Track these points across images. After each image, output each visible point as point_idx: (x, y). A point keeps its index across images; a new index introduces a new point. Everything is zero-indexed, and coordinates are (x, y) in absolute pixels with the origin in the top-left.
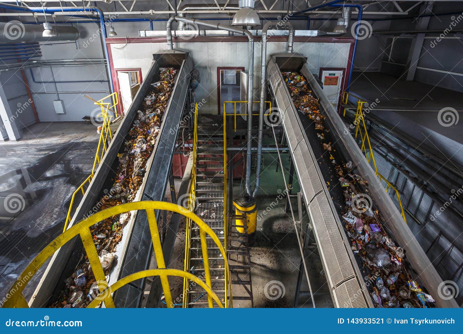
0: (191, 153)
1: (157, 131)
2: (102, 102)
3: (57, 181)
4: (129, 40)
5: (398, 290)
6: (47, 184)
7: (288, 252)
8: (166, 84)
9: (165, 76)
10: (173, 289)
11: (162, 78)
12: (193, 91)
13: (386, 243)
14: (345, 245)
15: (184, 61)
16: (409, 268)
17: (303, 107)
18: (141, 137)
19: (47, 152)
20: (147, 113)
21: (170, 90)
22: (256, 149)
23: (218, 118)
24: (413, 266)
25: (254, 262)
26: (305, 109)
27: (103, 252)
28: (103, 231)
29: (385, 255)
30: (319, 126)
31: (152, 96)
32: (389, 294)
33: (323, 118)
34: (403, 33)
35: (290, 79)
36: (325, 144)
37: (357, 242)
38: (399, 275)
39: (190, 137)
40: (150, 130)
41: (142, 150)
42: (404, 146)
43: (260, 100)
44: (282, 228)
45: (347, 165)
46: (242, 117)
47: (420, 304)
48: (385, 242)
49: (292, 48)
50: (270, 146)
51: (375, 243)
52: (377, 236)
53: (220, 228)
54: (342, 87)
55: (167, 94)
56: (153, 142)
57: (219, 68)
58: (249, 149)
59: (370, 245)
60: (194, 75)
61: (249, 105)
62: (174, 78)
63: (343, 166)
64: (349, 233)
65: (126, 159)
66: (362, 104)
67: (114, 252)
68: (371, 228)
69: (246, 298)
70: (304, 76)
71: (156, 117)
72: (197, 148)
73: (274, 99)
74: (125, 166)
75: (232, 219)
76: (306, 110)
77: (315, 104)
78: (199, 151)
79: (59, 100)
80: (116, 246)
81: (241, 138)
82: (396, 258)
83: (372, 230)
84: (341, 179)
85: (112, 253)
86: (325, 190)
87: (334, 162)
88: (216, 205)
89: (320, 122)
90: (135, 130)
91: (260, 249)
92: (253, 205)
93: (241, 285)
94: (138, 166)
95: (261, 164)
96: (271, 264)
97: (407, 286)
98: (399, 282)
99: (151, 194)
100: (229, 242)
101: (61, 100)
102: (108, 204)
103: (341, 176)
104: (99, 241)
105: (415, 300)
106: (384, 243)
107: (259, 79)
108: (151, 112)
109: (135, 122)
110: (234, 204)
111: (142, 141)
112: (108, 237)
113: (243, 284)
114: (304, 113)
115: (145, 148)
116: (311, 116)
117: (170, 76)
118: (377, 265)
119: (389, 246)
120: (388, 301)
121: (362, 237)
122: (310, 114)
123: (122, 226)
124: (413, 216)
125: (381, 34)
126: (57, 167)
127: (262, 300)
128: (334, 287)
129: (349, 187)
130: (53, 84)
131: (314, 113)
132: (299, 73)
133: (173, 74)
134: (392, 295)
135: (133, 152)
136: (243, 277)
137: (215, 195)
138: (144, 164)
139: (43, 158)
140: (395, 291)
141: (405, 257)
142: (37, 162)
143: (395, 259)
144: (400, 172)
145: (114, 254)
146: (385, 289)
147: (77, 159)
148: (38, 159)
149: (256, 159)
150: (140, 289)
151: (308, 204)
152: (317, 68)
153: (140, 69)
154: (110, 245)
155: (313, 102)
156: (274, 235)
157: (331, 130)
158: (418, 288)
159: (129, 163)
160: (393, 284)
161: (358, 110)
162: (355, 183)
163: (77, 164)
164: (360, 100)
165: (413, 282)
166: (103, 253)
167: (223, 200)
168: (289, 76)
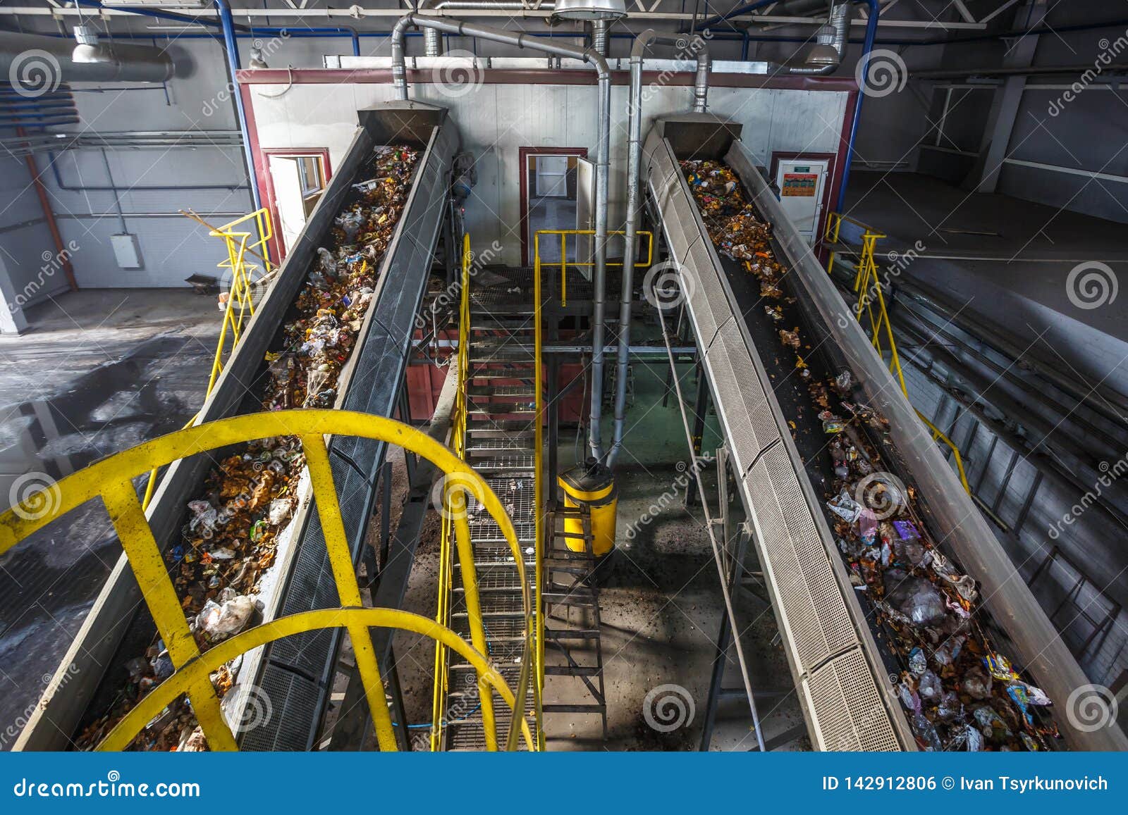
0: (455, 357)
1: (365, 297)
2: (230, 230)
3: (122, 432)
4: (298, 77)
5: (962, 679)
6: (97, 439)
7: (692, 598)
8: (391, 184)
9: (387, 166)
10: (411, 689)
11: (380, 170)
12: (458, 204)
13: (934, 566)
14: (833, 570)
15: (436, 129)
16: (988, 625)
17: (730, 244)
18: (327, 311)
19: (96, 363)
20: (342, 253)
21: (400, 199)
22: (615, 349)
23: (522, 275)
24: (998, 620)
25: (608, 623)
26: (735, 248)
27: (225, 594)
28: (226, 543)
29: (930, 595)
30: (769, 290)
31: (354, 215)
32: (940, 687)
33: (780, 270)
34: (973, 75)
35: (699, 177)
36: (784, 331)
37: (864, 564)
38: (965, 642)
39: (451, 319)
40: (349, 295)
41: (328, 345)
42: (972, 345)
43: (624, 229)
44: (677, 543)
45: (838, 380)
46: (579, 273)
47: (1014, 710)
48: (930, 564)
49: (705, 102)
50: (650, 344)
51: (907, 567)
52: (911, 550)
53: (526, 540)
54: (824, 201)
55: (392, 209)
56: (356, 325)
57: (523, 151)
58: (599, 351)
59: (893, 572)
60: (462, 164)
61: (597, 239)
62: (410, 171)
63: (829, 383)
64: (842, 542)
65: (287, 365)
66: (873, 240)
67: (256, 593)
68: (895, 529)
69: (588, 709)
70: (733, 171)
71: (365, 263)
72: (468, 346)
73: (659, 225)
74: (284, 383)
75: (554, 517)
76: (739, 250)
77: (761, 237)
78: (473, 353)
79: (125, 233)
80: (261, 579)
81: (578, 323)
82: (959, 601)
83: (899, 536)
84: (822, 416)
85: (249, 596)
86: (786, 439)
87: (806, 374)
88: (516, 485)
89: (774, 279)
90: (312, 297)
91: (623, 592)
92: (607, 485)
93: (578, 677)
94: (319, 383)
95: (627, 391)
96: (651, 627)
97: (984, 669)
98: (963, 659)
99: (351, 449)
100: (547, 574)
101: (131, 235)
102: (240, 477)
103: (823, 408)
104: (217, 566)
105: (1004, 702)
106: (929, 566)
107: (622, 176)
108: (353, 253)
109: (312, 277)
110: (562, 483)
111: (329, 321)
112: (239, 556)
113: (581, 675)
114: (735, 257)
115: (335, 340)
116: (751, 264)
117: (402, 166)
118: (911, 619)
119: (941, 574)
120: (937, 705)
121: (875, 552)
122: (748, 260)
123: (275, 530)
124: (989, 512)
125: (920, 78)
126: (122, 399)
127: (629, 714)
128: (805, 673)
129: (844, 435)
130: (110, 194)
131: (758, 257)
132: (722, 164)
133: (409, 161)
134: (946, 691)
135: (304, 348)
136: (580, 659)
137: (513, 461)
138: (333, 378)
139: (85, 376)
140: (955, 679)
141: (978, 600)
142: (70, 386)
143: (956, 604)
144: (962, 406)
145: (253, 598)
146: (929, 676)
147: (172, 378)
148: (74, 379)
149: (614, 379)
150: (320, 683)
151: (742, 475)
152: (764, 154)
153: (327, 149)
154: (245, 576)
155: (756, 233)
156: (657, 560)
157: (798, 298)
158: (1010, 672)
159: (296, 375)
160: (948, 664)
161: (863, 256)
162: (857, 425)
163: (173, 390)
164: (868, 232)
165: (999, 658)
166: (225, 596)
167: (534, 471)
168: (697, 170)
